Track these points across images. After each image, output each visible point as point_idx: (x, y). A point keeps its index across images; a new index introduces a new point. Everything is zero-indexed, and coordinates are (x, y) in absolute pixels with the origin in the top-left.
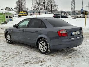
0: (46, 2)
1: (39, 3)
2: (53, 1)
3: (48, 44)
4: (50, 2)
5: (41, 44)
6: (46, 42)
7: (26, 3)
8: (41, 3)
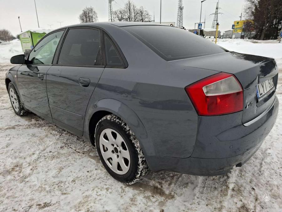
0: (133, 15)
1: (120, 16)
2: (144, 13)
3: (137, 145)
4: (141, 14)
5: (106, 137)
6: (126, 136)
7: (97, 17)
8: (124, 17)
